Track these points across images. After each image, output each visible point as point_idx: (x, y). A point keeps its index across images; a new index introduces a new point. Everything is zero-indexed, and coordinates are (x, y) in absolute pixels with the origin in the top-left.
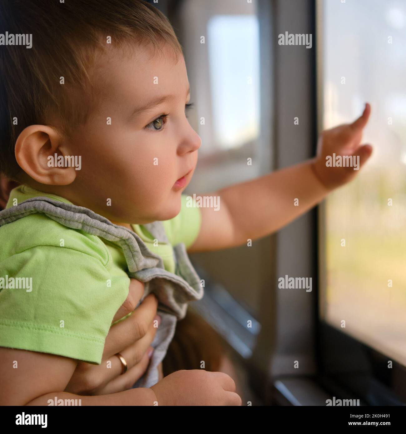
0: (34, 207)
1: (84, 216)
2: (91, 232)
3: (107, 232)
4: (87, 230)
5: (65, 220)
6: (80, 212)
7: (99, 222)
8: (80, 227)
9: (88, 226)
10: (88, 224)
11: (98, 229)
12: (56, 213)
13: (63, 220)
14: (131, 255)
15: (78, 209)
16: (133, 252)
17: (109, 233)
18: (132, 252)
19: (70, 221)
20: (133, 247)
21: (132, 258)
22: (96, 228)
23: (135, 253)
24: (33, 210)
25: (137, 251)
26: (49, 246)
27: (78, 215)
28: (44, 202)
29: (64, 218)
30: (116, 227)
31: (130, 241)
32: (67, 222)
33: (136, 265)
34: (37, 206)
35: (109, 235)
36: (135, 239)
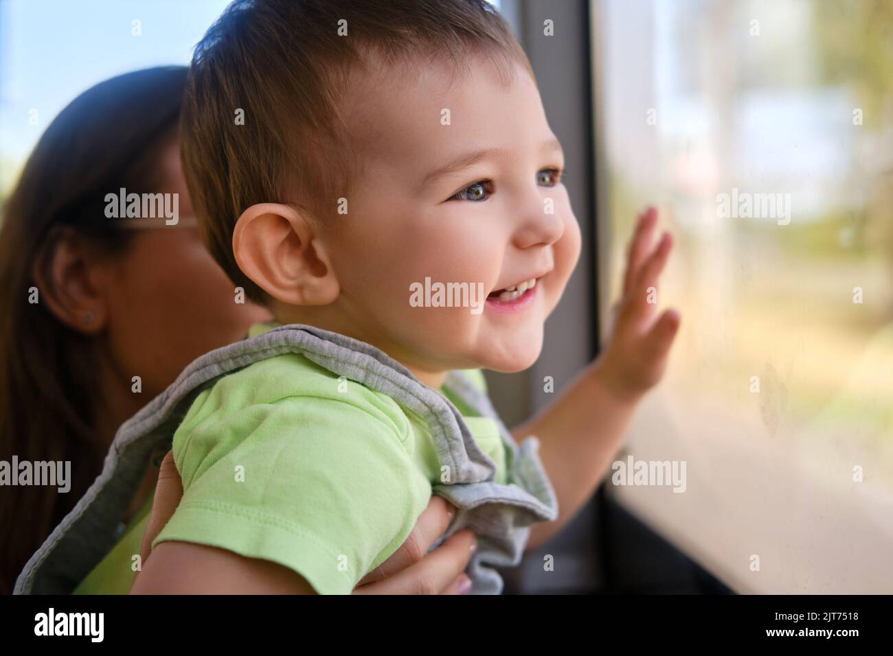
0: (286, 339)
1: (368, 359)
2: (380, 386)
3: (408, 390)
4: (373, 383)
5: (337, 361)
6: (363, 351)
7: (394, 371)
8: (361, 375)
9: (376, 374)
10: (375, 371)
11: (392, 382)
12: (322, 348)
13: (333, 361)
14: (447, 446)
15: (360, 346)
16: (450, 439)
17: (411, 393)
18: (448, 441)
19: (344, 362)
20: (451, 430)
21: (449, 453)
22: (389, 380)
23: (454, 442)
24: (283, 343)
25: (457, 439)
26: (308, 396)
27: (357, 355)
28: (303, 332)
29: (334, 358)
30: (423, 387)
31: (444, 416)
32: (340, 365)
33: (456, 466)
34: (290, 337)
35: (410, 396)
36: (453, 416)
